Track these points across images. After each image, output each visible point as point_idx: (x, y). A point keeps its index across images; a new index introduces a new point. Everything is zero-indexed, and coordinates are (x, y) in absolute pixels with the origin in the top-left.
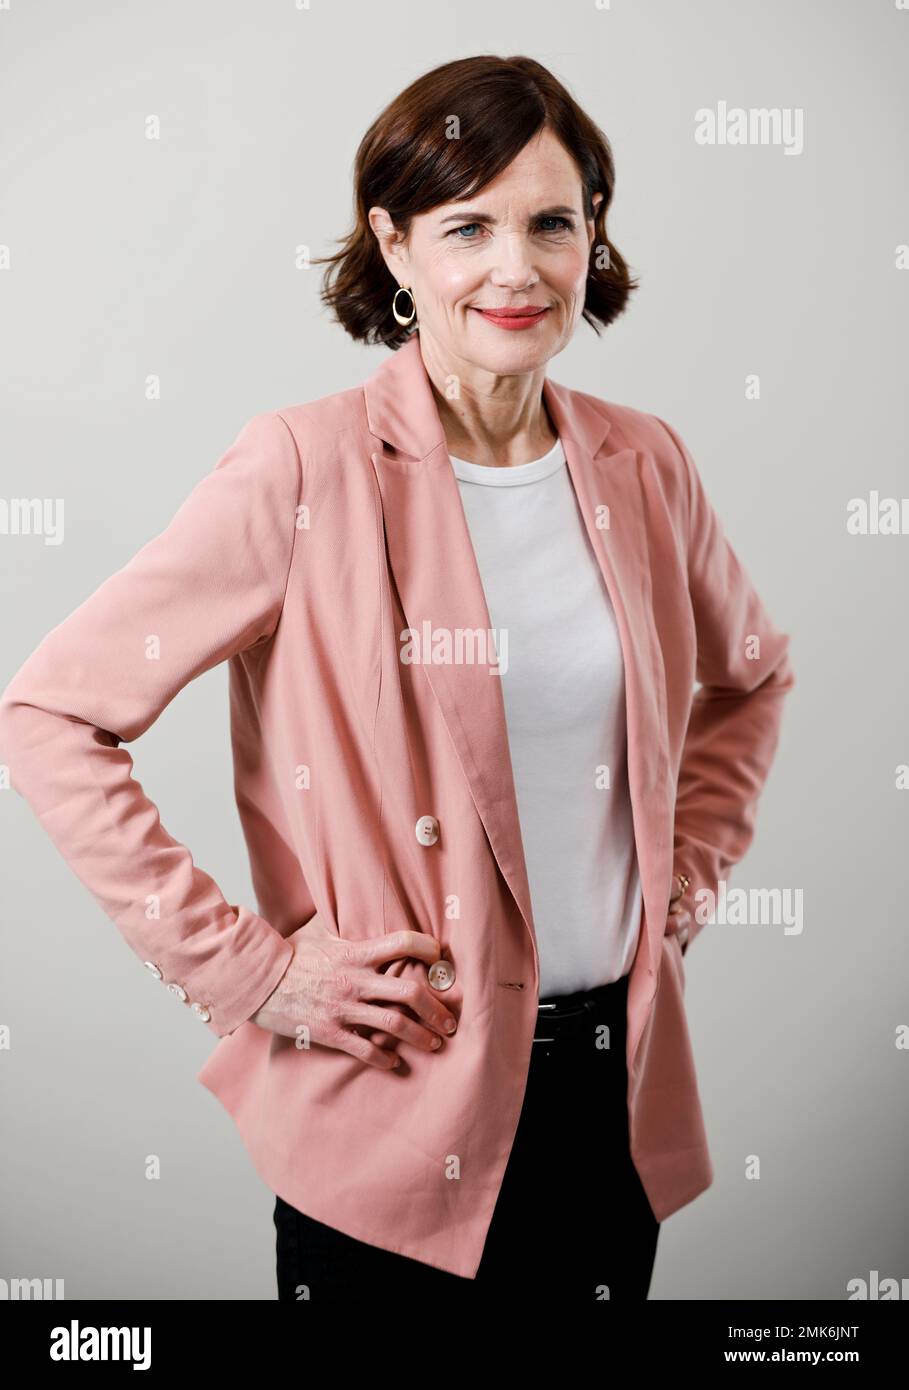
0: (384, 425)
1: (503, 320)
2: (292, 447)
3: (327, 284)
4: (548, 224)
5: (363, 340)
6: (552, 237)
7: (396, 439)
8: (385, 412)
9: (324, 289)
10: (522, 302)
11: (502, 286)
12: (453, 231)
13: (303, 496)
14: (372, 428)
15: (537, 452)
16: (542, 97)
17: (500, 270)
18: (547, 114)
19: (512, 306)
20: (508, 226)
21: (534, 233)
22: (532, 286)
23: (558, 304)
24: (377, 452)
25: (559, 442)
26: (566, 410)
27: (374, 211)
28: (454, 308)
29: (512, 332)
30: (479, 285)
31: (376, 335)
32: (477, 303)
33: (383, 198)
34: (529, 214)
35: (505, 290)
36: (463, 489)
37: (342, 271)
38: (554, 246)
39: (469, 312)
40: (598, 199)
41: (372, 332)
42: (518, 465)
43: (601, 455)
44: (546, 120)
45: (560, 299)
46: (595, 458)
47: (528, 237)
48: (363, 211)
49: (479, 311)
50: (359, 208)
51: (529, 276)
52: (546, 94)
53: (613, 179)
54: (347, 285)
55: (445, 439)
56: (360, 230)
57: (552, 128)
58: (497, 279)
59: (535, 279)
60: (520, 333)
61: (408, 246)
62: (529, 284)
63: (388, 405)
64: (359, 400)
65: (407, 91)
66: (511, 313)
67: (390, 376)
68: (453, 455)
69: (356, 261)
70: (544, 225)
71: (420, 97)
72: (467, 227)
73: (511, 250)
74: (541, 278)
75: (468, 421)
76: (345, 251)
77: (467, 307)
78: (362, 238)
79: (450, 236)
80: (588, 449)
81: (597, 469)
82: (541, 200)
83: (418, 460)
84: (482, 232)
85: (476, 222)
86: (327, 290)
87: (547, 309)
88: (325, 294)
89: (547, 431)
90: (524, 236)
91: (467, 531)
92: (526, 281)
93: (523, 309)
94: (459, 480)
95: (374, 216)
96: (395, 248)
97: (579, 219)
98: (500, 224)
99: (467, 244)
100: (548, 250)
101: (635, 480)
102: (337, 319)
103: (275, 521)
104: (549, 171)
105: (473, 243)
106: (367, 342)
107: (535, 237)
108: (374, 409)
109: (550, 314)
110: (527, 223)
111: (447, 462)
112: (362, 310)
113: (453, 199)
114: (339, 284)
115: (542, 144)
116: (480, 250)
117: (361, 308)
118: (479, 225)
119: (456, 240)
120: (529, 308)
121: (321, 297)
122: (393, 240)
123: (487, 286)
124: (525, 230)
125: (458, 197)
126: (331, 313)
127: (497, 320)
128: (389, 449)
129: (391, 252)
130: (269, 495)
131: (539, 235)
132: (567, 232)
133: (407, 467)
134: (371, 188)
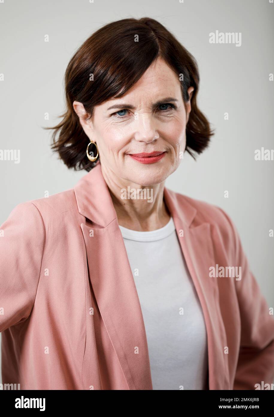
0: (86, 209)
1: (143, 159)
2: (40, 220)
3: (54, 140)
4: (163, 107)
5: (73, 168)
6: (165, 113)
7: (92, 216)
8: (86, 203)
9: (53, 142)
10: (151, 149)
11: (141, 141)
12: (114, 114)
13: (46, 245)
14: (80, 211)
15: (162, 224)
16: (157, 40)
17: (138, 132)
18: (160, 50)
19: (146, 152)
20: (142, 110)
21: (156, 112)
22: (156, 140)
23: (170, 149)
24: (83, 223)
25: (171, 220)
26: (175, 203)
27: (75, 103)
28: (118, 154)
29: (148, 165)
30: (129, 141)
31: (80, 166)
32: (130, 152)
33: (79, 96)
34: (152, 103)
35: (143, 143)
36: (127, 243)
37: (62, 134)
38: (167, 119)
39: (126, 156)
40: (191, 90)
41: (78, 164)
42: (152, 230)
43: (192, 226)
44: (159, 53)
45: (171, 147)
46: (190, 227)
47: (152, 115)
48: (70, 102)
49: (131, 155)
50: (68, 100)
51: (154, 136)
52: (159, 38)
53: (198, 79)
54: (64, 141)
55: (117, 217)
56: (69, 112)
57: (162, 56)
58: (138, 138)
59: (157, 137)
60: (152, 165)
61: (93, 121)
62: (154, 139)
63: (87, 199)
64: (72, 196)
65: (89, 39)
66: (146, 155)
67: (87, 184)
68: (120, 225)
69: (68, 129)
70: (161, 107)
71: (95, 44)
72: (121, 111)
73: (144, 122)
74: (160, 136)
75: (127, 207)
76: (62, 123)
77: (125, 154)
78: (71, 116)
79: (113, 116)
80: (186, 223)
81: (190, 233)
82: (158, 95)
83: (103, 227)
84: (129, 113)
85: (125, 108)
86: (55, 143)
87: (164, 153)
88: (54, 146)
89: (165, 214)
90: (151, 114)
91: (129, 264)
92: (152, 138)
93: (151, 153)
94: (124, 238)
95: (76, 106)
96: (88, 122)
97: (180, 103)
98: (138, 109)
99: (121, 120)
100: (163, 121)
101: (210, 239)
102: (60, 157)
103: (31, 258)
104: (162, 80)
105: (125, 119)
106: (75, 169)
107: (157, 114)
108: (81, 201)
109: (166, 155)
110: (151, 108)
111: (118, 229)
112: (72, 153)
113: (113, 98)
114: (60, 140)
115: (157, 66)
116: (128, 123)
117: (72, 152)
118: (127, 110)
119: (116, 118)
120: (155, 152)
121: (51, 147)
122: (85, 118)
123: (133, 141)
124: (151, 111)
125: (115, 96)
126: (57, 155)
127: (140, 159)
128: (89, 222)
129: (86, 123)
130: (28, 245)
131: (158, 113)
132: (173, 110)
133: (98, 231)
134: (72, 92)
